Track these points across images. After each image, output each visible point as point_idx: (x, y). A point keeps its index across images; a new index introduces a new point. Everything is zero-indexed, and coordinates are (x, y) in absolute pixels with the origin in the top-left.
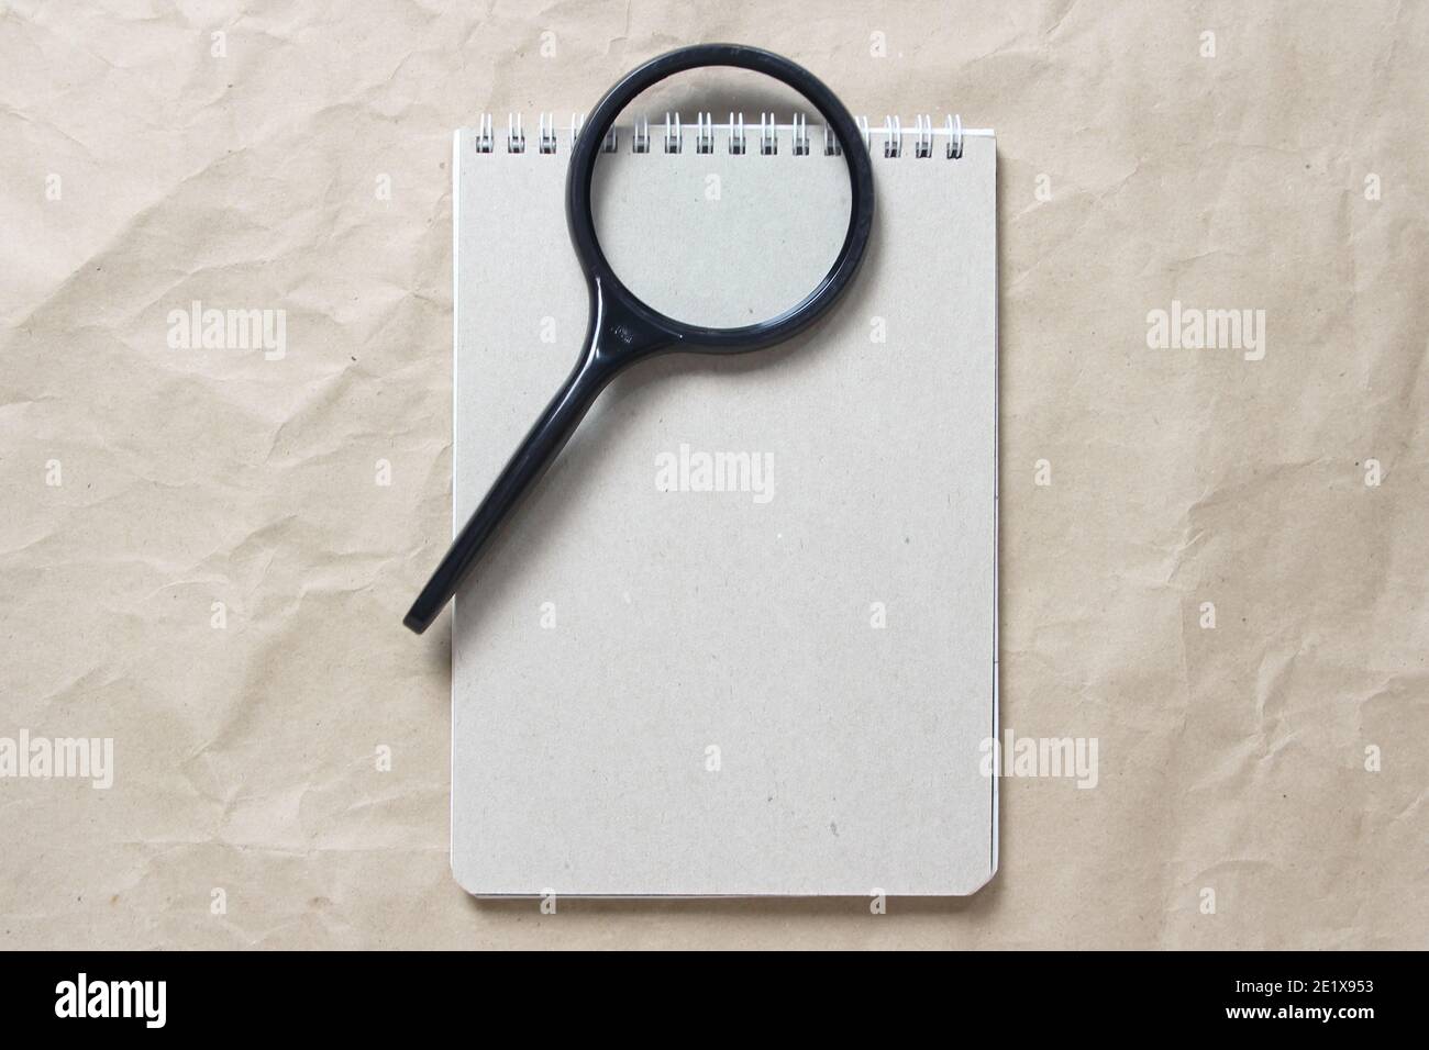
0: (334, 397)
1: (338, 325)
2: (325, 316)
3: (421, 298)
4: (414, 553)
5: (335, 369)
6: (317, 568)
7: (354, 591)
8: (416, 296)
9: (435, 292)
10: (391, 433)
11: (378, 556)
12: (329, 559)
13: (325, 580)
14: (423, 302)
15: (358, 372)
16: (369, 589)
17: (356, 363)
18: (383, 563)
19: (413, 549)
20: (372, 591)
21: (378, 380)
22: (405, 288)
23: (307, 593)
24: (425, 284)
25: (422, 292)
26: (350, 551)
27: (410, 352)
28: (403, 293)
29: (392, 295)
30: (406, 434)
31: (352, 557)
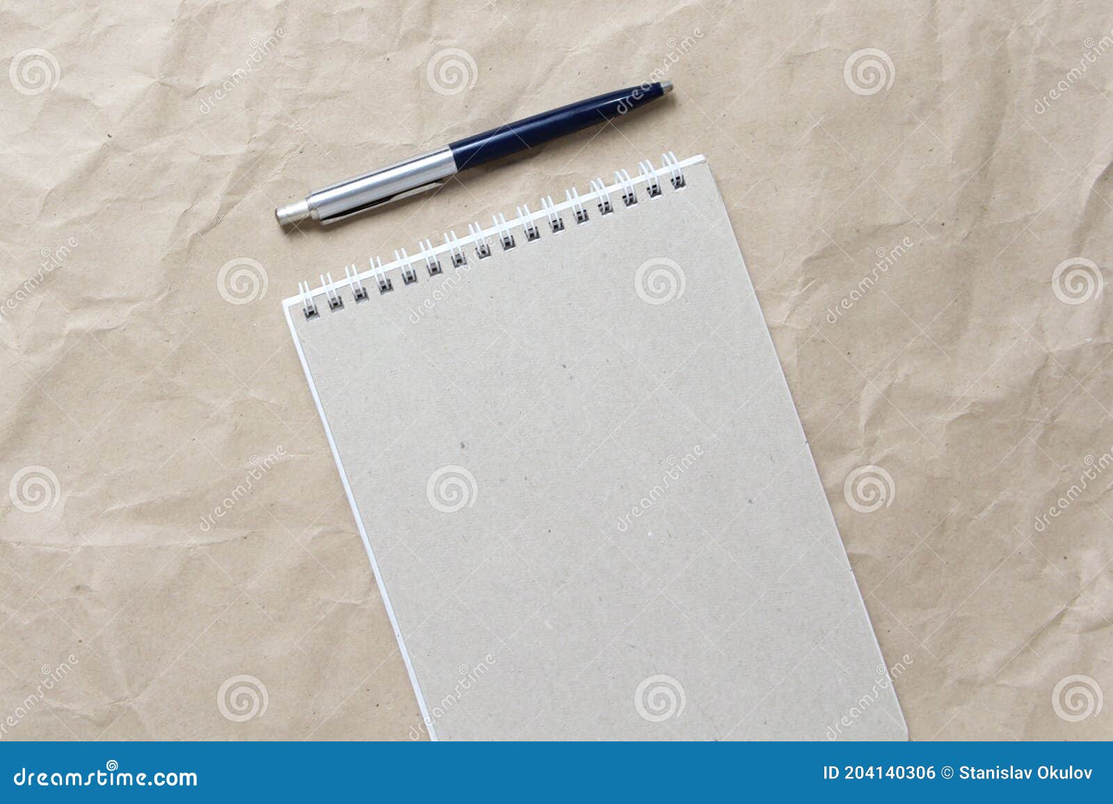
0: (94, 166)
1: (97, 108)
2: (86, 101)
3: (167, 85)
4: (160, 299)
5: (94, 145)
6: (80, 310)
7: (110, 330)
8: (162, 84)
9: (178, 80)
10: (141, 197)
11: (129, 301)
12: (89, 303)
13: (85, 321)
14: (168, 88)
15: (112, 147)
16: (122, 328)
17: (111, 139)
18: (134, 306)
19: (160, 293)
20: (124, 330)
21: (129, 154)
22: (153, 77)
23: (70, 332)
24: (170, 74)
25: (168, 80)
26: (107, 296)
27: (156, 131)
28: (152, 81)
29: (142, 83)
30: (153, 199)
31: (109, 301)
